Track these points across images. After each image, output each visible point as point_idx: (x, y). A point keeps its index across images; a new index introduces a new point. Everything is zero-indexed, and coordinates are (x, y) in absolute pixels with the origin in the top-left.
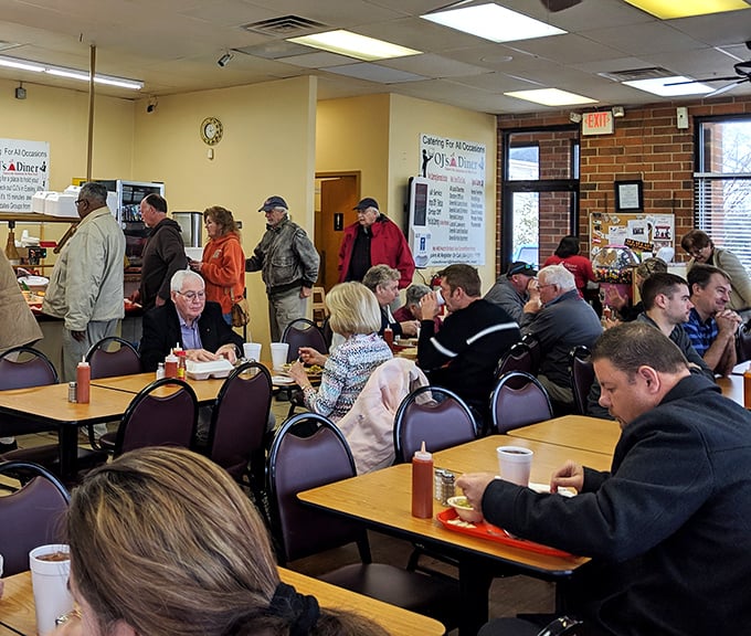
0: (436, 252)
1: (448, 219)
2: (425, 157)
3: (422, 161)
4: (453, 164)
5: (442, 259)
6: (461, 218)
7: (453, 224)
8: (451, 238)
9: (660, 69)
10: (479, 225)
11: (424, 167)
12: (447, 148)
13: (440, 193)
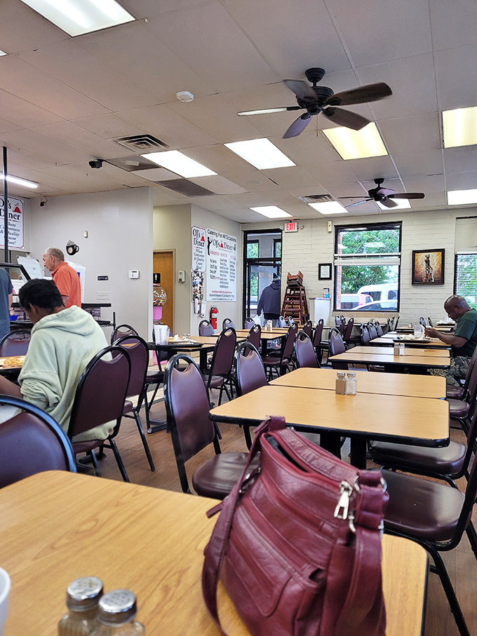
0: (214, 294)
1: (219, 276)
2: (209, 241)
3: (207, 243)
4: (222, 246)
5: (217, 297)
6: (226, 276)
7: (222, 279)
8: (221, 286)
9: (328, 196)
10: (233, 280)
11: (208, 247)
12: (219, 237)
13: (216, 262)
